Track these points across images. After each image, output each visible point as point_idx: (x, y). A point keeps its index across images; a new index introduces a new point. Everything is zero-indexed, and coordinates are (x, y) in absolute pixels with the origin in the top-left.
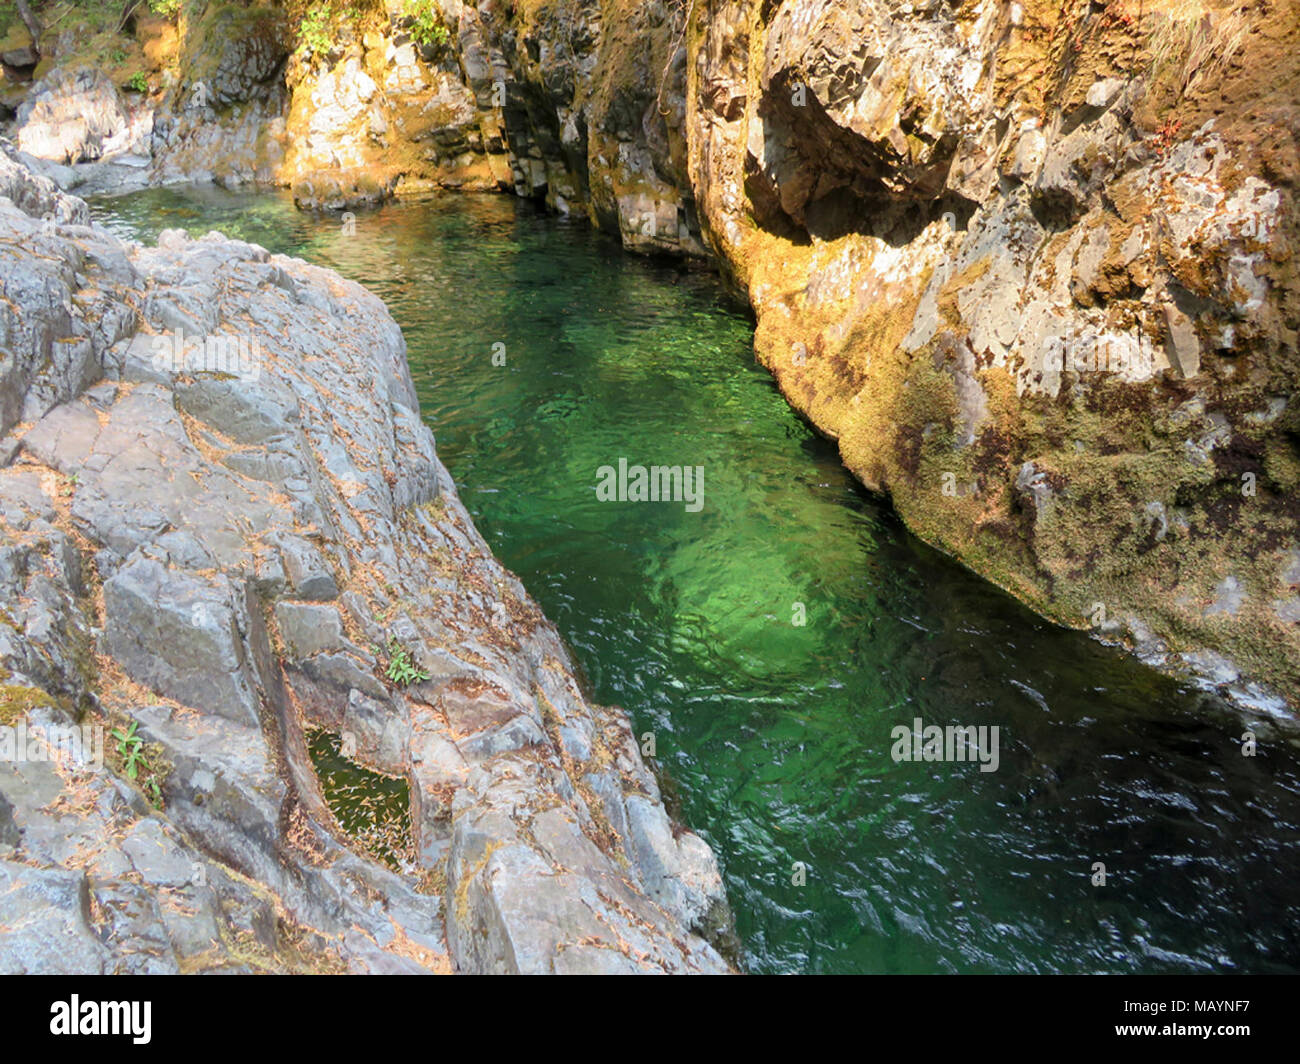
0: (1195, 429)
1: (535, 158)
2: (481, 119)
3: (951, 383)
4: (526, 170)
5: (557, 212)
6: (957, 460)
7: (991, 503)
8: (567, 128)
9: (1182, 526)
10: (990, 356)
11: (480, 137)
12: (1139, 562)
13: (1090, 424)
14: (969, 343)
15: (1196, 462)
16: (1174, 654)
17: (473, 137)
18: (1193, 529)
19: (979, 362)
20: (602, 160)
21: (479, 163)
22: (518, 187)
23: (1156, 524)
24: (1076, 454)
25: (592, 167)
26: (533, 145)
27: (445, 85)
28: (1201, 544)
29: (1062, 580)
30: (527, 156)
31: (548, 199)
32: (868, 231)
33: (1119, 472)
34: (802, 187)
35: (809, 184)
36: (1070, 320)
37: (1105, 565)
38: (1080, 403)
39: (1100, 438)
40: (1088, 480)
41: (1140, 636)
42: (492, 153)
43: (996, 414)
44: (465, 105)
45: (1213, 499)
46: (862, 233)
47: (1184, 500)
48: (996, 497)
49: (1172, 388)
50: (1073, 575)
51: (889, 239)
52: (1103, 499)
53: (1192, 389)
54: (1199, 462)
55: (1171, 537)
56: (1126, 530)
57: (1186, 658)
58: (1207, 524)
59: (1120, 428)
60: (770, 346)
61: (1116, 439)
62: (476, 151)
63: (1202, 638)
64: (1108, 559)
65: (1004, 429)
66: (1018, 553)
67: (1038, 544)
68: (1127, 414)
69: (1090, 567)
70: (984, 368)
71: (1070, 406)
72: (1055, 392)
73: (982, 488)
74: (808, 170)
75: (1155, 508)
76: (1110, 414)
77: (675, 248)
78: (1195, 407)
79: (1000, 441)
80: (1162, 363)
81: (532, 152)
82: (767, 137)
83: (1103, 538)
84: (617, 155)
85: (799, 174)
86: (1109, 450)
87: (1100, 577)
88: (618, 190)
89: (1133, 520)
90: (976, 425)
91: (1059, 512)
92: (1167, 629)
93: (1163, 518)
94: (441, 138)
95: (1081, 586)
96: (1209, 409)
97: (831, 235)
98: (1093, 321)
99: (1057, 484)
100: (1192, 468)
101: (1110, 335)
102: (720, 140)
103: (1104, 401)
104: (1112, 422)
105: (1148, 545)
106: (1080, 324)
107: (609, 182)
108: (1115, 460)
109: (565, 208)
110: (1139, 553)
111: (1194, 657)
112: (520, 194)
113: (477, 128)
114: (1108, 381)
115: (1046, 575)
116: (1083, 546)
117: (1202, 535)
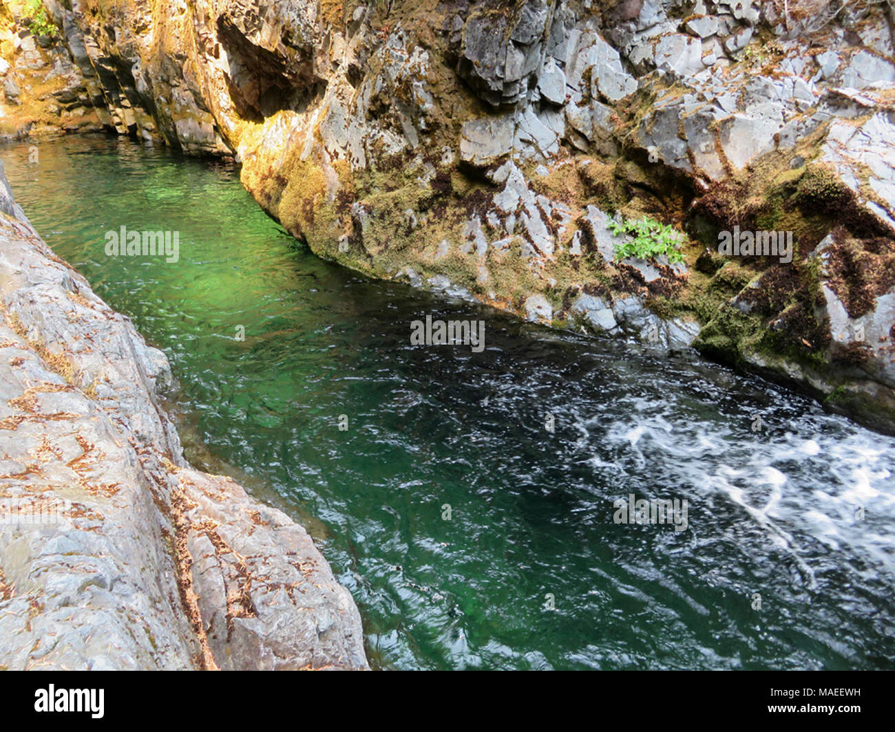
0: (420, 171)
1: (126, 107)
2: (86, 84)
3: (321, 171)
4: (121, 115)
5: (144, 140)
6: (329, 209)
7: (346, 228)
8: (140, 82)
9: (424, 220)
10: (336, 154)
11: (88, 96)
12: (407, 240)
13: (380, 178)
14: (326, 148)
15: (423, 187)
16: (425, 281)
17: (82, 96)
18: (429, 221)
19: (332, 157)
20: (162, 99)
21: (89, 113)
22: (117, 127)
23: (411, 220)
24: (377, 193)
25: (158, 106)
26: (123, 98)
27: (59, 63)
28: (432, 227)
29: (376, 256)
30: (121, 107)
31: (138, 133)
32: (287, 108)
33: (394, 199)
34: (254, 88)
35: (257, 86)
36: (365, 130)
37: (392, 245)
38: (373, 167)
39: (385, 184)
40: (382, 205)
41: (411, 276)
42: (97, 106)
43: (343, 183)
44: (74, 75)
45: (436, 206)
46: (285, 109)
47: (423, 207)
48: (348, 225)
49: (410, 154)
50: (381, 252)
51: (297, 110)
52: (389, 213)
53: (416, 152)
54: (425, 189)
55: (419, 226)
56: (399, 225)
57: (429, 280)
58: (434, 217)
59: (393, 179)
60: (248, 178)
61: (392, 184)
62: (85, 105)
63: (435, 270)
64: (394, 241)
65: (348, 190)
66: (359, 250)
67: (365, 241)
68: (395, 171)
69: (386, 247)
70: (335, 161)
71: (370, 171)
72: (364, 166)
73: (341, 221)
74: (255, 78)
75: (409, 212)
76: (387, 172)
77: (215, 150)
78: (418, 161)
79: (348, 197)
80: (404, 143)
81: (123, 103)
82: (230, 61)
83: (391, 231)
84: (171, 95)
85: (250, 80)
86: (390, 189)
87: (391, 251)
88: (174, 117)
89: (401, 220)
90: (335, 190)
91: (372, 224)
92: (422, 270)
93: (413, 217)
94: (59, 97)
95: (384, 257)
96: (425, 161)
97: (272, 113)
98: (374, 127)
99: (369, 210)
100: (422, 191)
101: (382, 133)
102: (213, 70)
103: (384, 166)
104: (389, 175)
105: (409, 231)
106: (369, 130)
107: (169, 113)
108: (392, 194)
109: (148, 137)
110: (407, 236)
111: (433, 280)
112: (120, 131)
113: (84, 90)
114: (383, 155)
115: (369, 256)
116: (383, 238)
117: (433, 223)
